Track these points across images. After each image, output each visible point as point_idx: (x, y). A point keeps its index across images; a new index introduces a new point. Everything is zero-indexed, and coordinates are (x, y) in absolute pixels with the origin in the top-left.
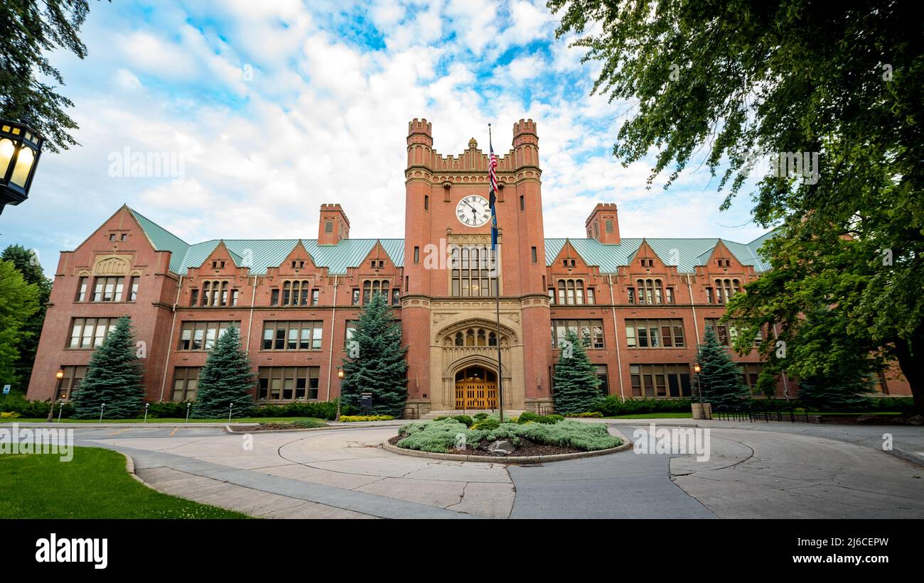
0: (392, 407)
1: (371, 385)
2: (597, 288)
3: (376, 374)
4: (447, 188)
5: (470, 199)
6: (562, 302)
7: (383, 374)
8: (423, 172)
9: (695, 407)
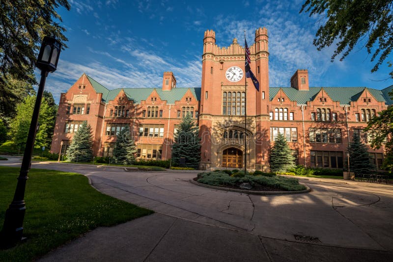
0: (194, 164)
1: (185, 154)
2: (295, 112)
3: (187, 149)
4: (222, 63)
5: (233, 68)
6: (276, 118)
7: (190, 149)
8: (211, 56)
9: (345, 174)
